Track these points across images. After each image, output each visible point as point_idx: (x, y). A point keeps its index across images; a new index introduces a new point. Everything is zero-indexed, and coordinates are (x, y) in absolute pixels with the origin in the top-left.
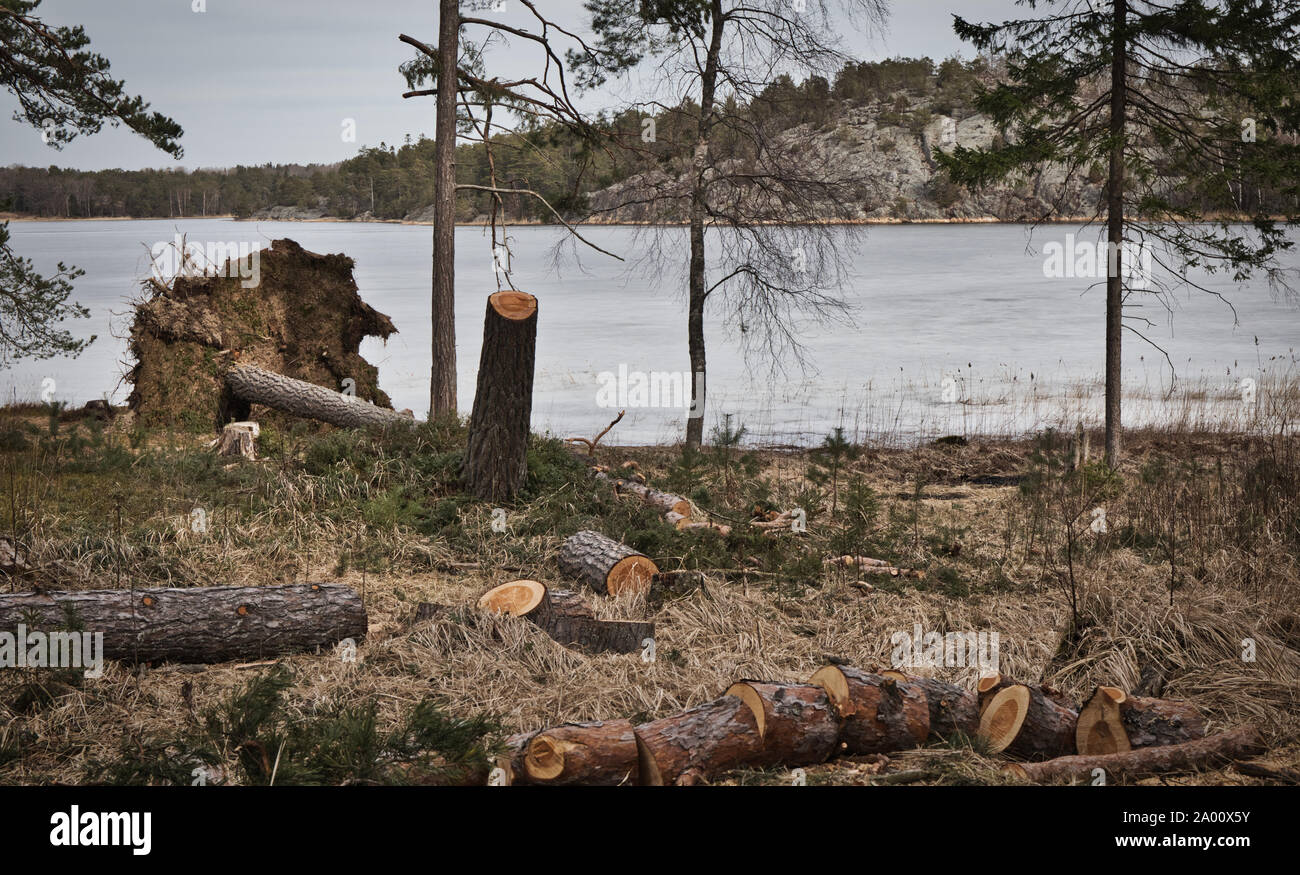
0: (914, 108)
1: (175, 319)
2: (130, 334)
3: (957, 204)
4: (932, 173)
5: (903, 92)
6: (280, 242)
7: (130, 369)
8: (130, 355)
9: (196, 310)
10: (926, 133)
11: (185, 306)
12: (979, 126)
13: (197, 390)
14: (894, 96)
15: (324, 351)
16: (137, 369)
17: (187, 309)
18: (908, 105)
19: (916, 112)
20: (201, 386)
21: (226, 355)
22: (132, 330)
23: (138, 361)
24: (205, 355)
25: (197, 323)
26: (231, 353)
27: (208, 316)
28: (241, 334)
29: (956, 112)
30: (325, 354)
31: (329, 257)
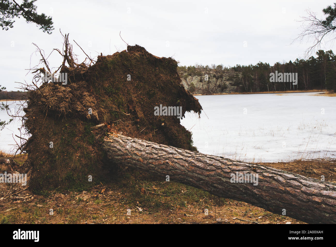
0: (184, 75)
1: (61, 100)
2: (24, 114)
3: (194, 92)
4: (189, 86)
5: (182, 72)
6: (133, 47)
7: (24, 142)
8: (24, 130)
9: (78, 93)
10: (187, 79)
11: (69, 89)
12: (197, 78)
13: (80, 157)
14: (180, 72)
15: (163, 122)
16: (30, 141)
17: (70, 92)
18: (183, 74)
19: (185, 75)
20: (82, 153)
21: (100, 128)
22: (25, 110)
23: (31, 135)
24: (85, 129)
25: (79, 103)
26: (106, 126)
27: (88, 98)
28: (111, 112)
29: (192, 75)
30: (163, 124)
31: (164, 59)
